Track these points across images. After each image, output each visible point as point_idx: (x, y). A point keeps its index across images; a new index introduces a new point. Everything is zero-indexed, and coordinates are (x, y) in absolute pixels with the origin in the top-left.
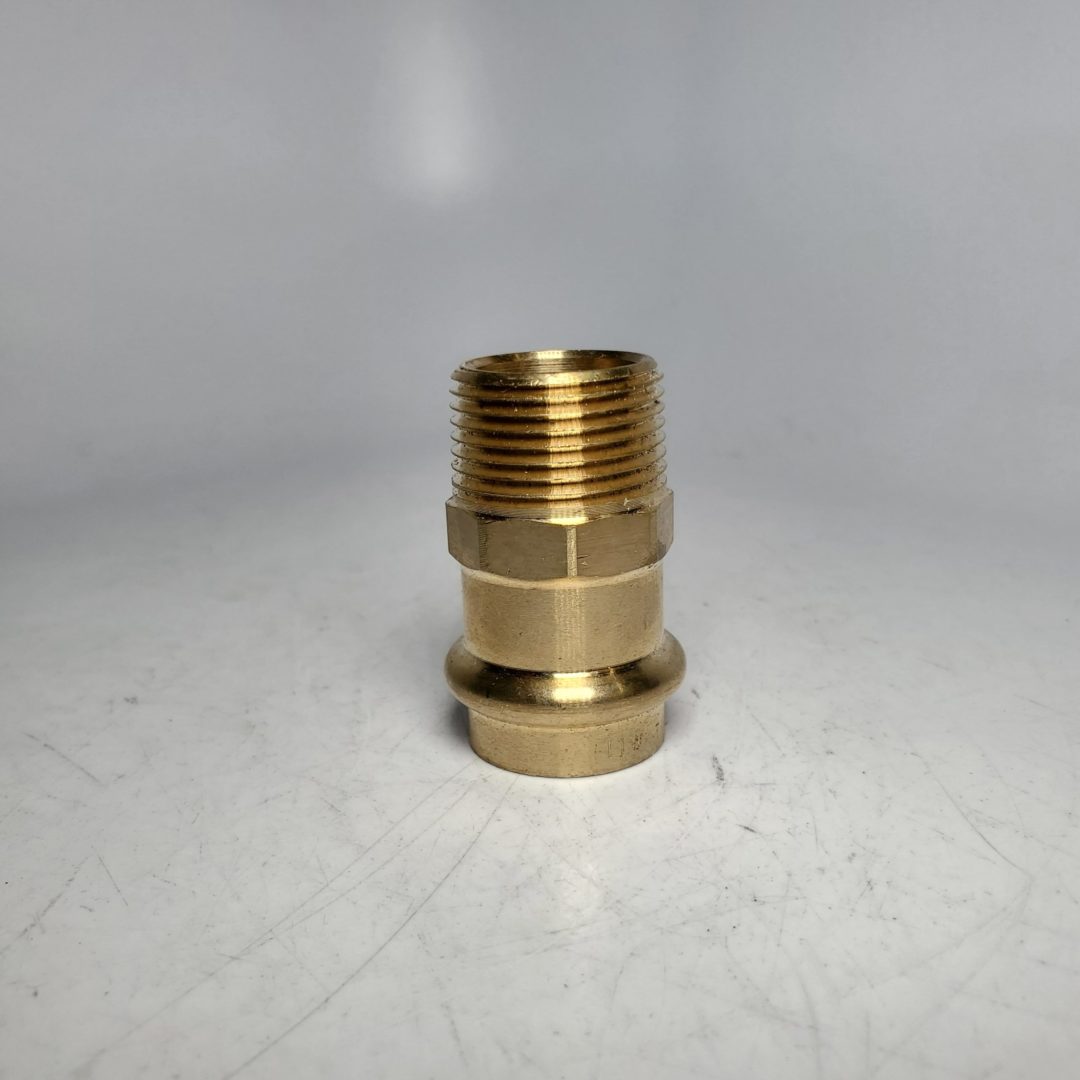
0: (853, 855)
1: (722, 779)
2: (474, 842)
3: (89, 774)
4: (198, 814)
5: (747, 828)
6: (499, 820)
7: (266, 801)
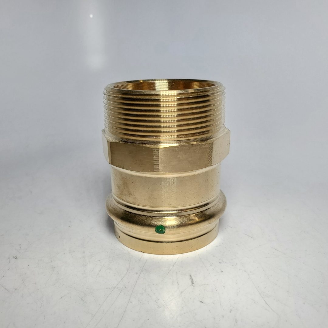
0: (231, 310)
1: (193, 283)
2: (125, 311)
3: (6, 289)
4: (42, 304)
5: (201, 302)
6: (131, 303)
7: (62, 298)
